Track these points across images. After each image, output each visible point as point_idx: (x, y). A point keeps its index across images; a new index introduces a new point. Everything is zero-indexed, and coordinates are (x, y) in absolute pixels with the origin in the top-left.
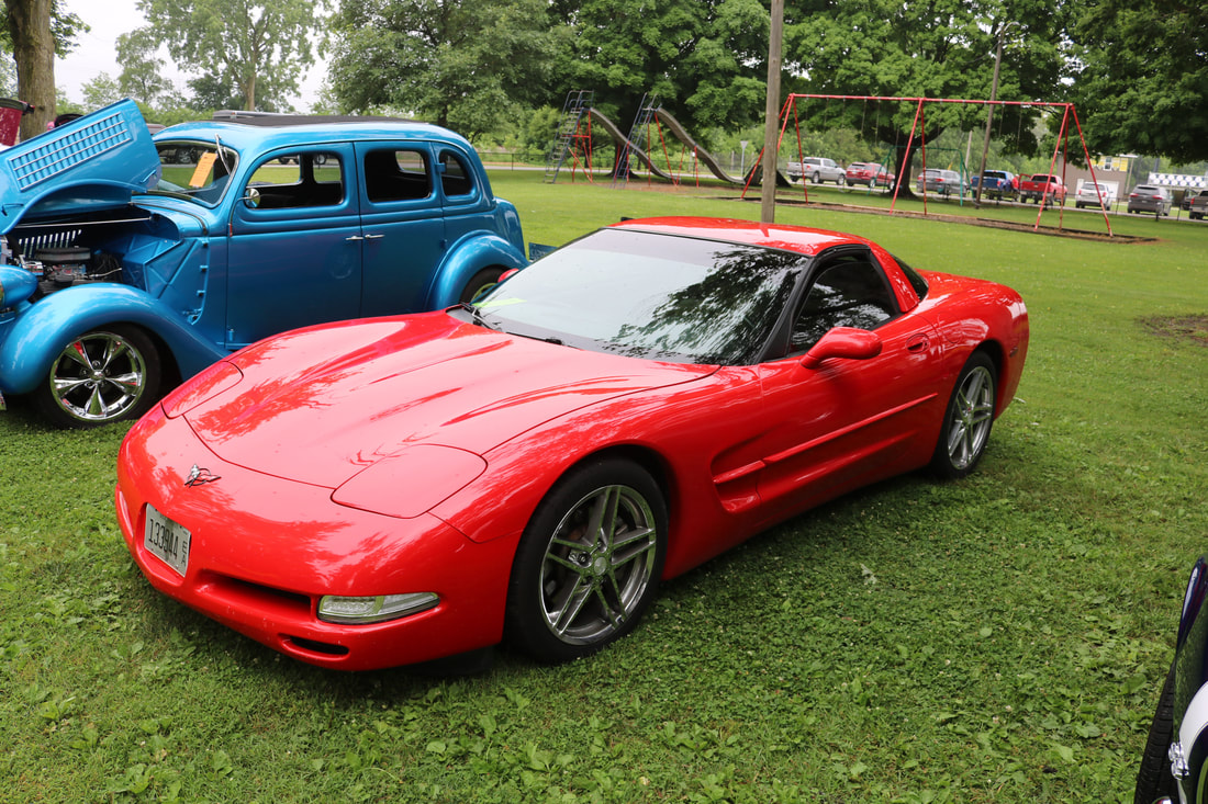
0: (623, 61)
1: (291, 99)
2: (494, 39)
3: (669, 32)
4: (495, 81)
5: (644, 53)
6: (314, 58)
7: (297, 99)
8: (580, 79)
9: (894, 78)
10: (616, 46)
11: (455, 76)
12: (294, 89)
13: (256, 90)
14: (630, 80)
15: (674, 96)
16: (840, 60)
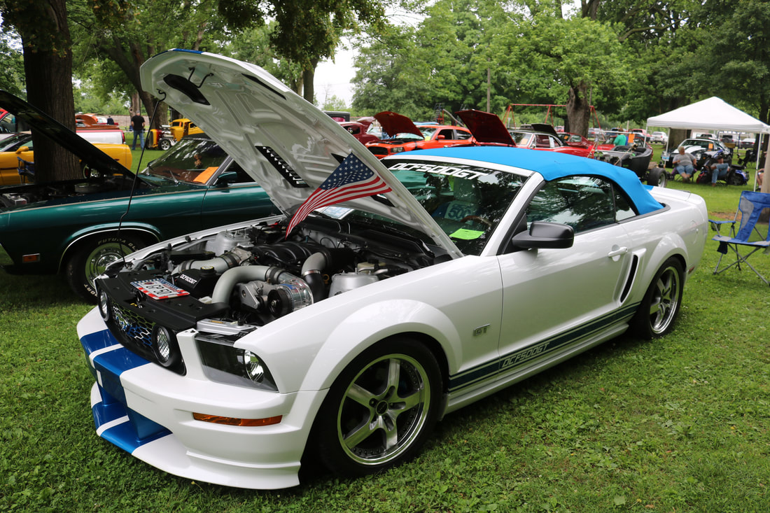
0: (454, 91)
2: (410, 86)
3: (470, 80)
4: (411, 101)
5: (462, 88)
8: (439, 98)
9: (555, 95)
10: (451, 86)
11: (398, 100)
14: (456, 98)
15: (473, 103)
16: (535, 88)
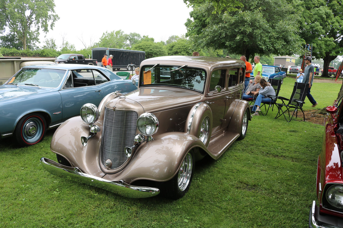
1: (37, 44)
6: (48, 29)
7: (39, 44)
12: (37, 41)
13: (26, 41)
